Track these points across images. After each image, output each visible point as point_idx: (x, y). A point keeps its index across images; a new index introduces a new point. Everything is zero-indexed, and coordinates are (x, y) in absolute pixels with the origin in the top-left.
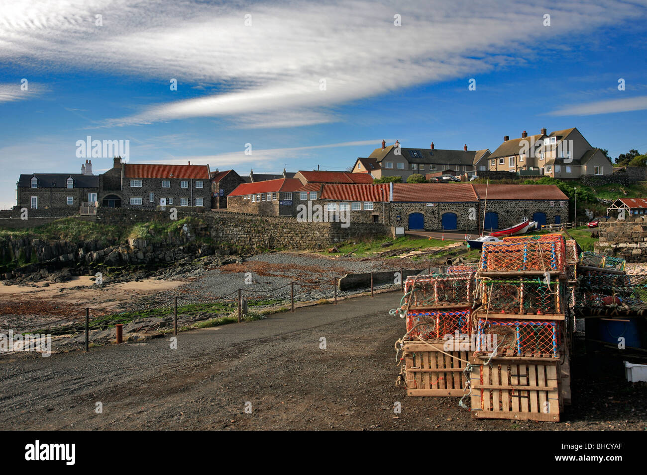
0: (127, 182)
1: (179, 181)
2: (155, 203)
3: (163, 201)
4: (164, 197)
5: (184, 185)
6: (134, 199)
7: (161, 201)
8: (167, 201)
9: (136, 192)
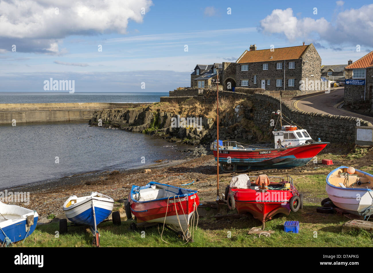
0: (239, 67)
1: (275, 63)
2: (257, 85)
3: (264, 83)
4: (263, 78)
5: (279, 67)
6: (243, 81)
7: (262, 83)
8: (266, 82)
9: (244, 75)
